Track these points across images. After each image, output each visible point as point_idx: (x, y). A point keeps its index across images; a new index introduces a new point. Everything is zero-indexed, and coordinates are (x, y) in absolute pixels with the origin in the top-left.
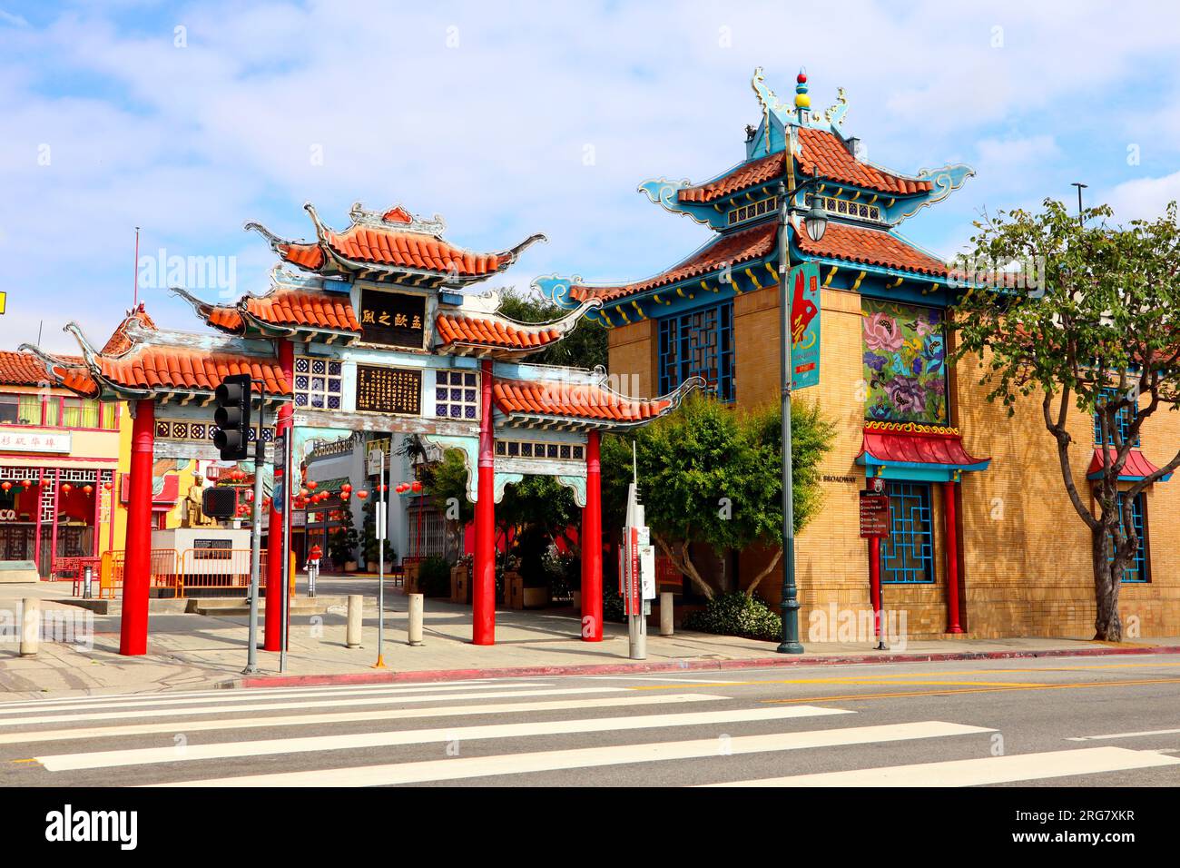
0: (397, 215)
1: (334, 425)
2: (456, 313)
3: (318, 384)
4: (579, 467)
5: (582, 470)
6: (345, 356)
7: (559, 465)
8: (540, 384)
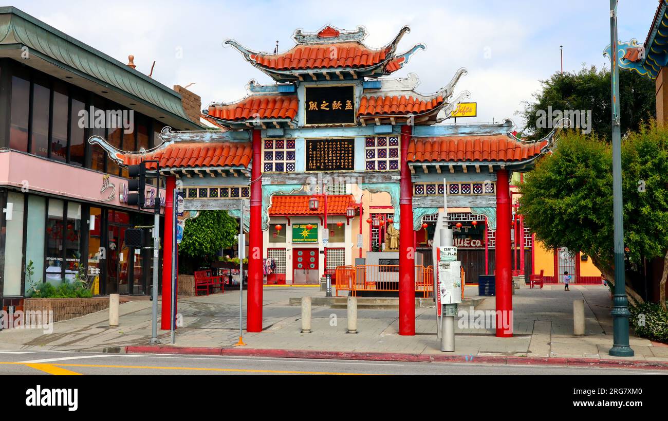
0: (328, 32)
1: (288, 182)
2: (379, 94)
3: (279, 155)
4: (489, 200)
5: (492, 202)
6: (296, 134)
7: (470, 199)
8: (453, 139)
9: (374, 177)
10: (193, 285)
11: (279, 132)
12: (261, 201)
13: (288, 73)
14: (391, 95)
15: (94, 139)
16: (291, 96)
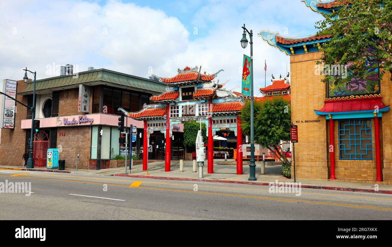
0: (187, 69)
1: (177, 121)
2: (202, 89)
3: (175, 112)
4: (235, 125)
5: (236, 126)
6: (179, 104)
7: (229, 125)
8: (224, 103)
9: (201, 118)
10: (192, 157)
11: (173, 104)
12: (169, 127)
13: (173, 84)
14: (205, 89)
15: (119, 109)
16: (177, 91)
